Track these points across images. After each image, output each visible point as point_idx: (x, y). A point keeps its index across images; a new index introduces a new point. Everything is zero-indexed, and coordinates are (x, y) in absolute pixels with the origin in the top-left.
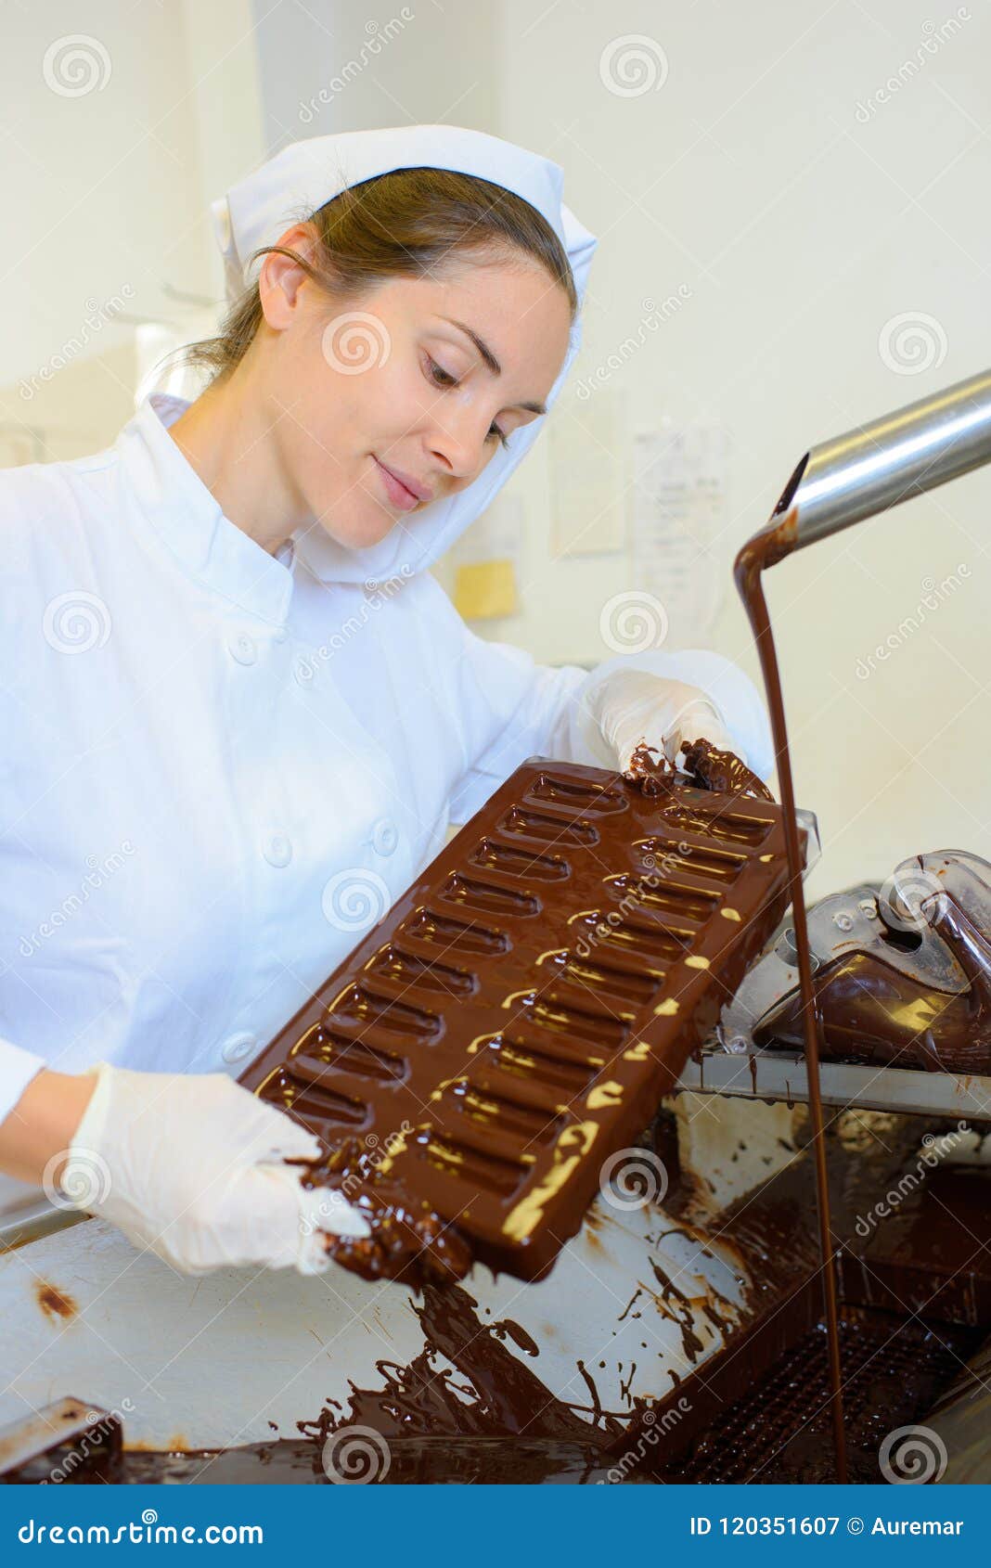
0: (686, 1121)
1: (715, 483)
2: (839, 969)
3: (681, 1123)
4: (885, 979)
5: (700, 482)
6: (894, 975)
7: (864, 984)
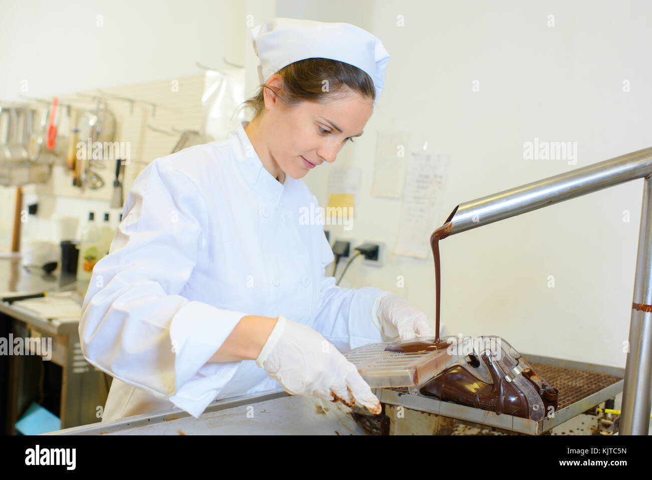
0: (394, 423)
1: (441, 177)
2: (452, 370)
3: (392, 423)
4: (466, 376)
5: (436, 176)
6: (469, 375)
7: (459, 376)
